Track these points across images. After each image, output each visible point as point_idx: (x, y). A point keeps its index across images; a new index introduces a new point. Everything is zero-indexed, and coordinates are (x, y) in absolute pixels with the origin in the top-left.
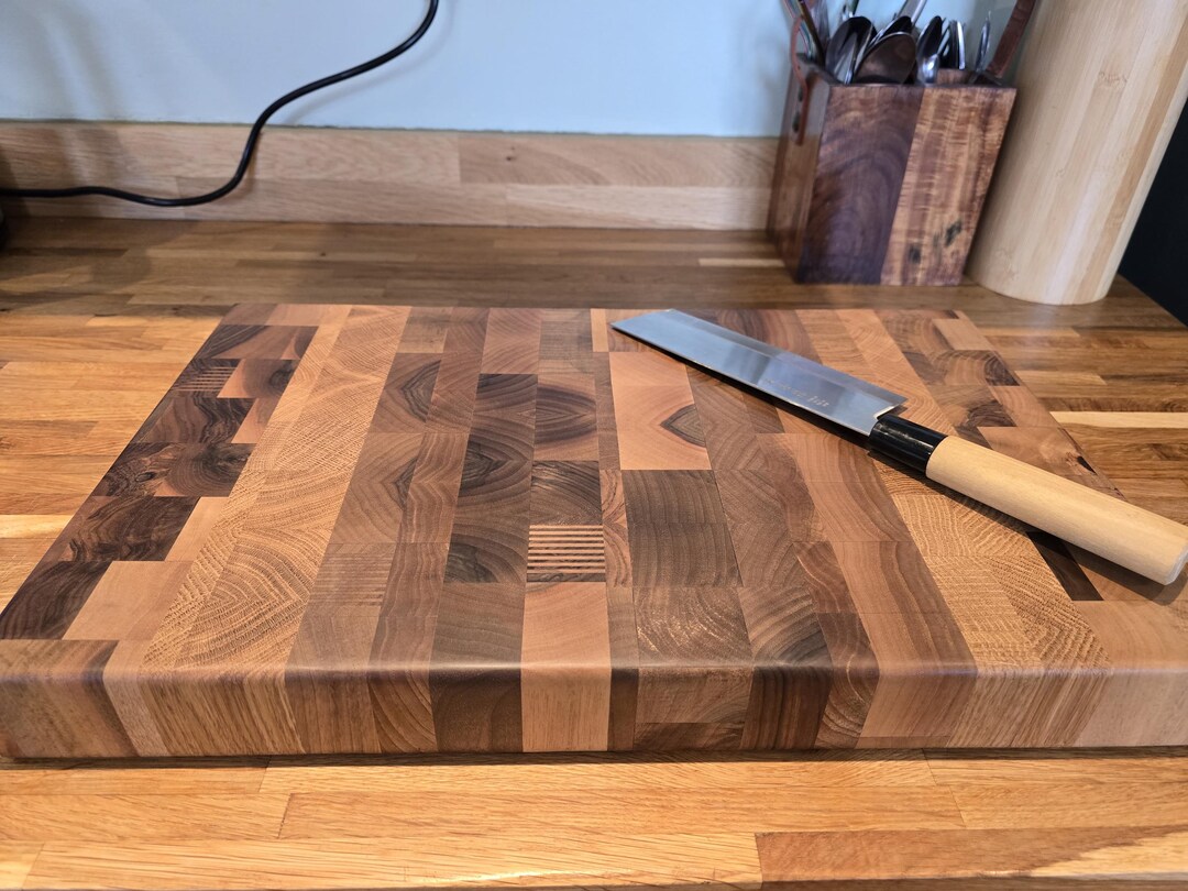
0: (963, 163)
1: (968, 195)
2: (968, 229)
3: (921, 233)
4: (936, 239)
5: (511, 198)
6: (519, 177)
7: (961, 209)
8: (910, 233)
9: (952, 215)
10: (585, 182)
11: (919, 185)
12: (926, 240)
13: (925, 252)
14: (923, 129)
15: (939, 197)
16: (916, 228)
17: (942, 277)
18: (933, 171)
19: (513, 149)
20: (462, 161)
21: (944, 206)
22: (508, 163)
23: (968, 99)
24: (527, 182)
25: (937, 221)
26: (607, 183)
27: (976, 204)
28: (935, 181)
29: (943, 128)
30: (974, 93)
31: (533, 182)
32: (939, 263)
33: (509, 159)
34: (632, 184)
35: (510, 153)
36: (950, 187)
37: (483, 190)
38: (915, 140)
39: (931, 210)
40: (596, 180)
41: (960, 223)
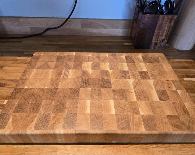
0: (166, 28)
1: (167, 34)
2: (166, 40)
3: (158, 41)
4: (160, 41)
5: (90, 31)
6: (91, 27)
7: (165, 36)
8: (155, 40)
9: (163, 37)
10: (104, 28)
11: (158, 32)
12: (158, 42)
13: (158, 44)
14: (159, 22)
15: (161, 34)
16: (157, 40)
17: (161, 48)
18: (161, 30)
19: (90, 22)
20: (81, 25)
21: (162, 36)
22: (90, 25)
23: (168, 17)
24: (93, 28)
25: (161, 38)
26: (107, 28)
27: (168, 35)
28: (161, 32)
29: (163, 22)
30: (169, 16)
31: (94, 28)
32: (161, 46)
33: (90, 24)
34: (112, 28)
35: (90, 23)
36: (164, 32)
37: (85, 30)
38: (158, 24)
39: (160, 36)
40: (105, 28)
41: (165, 38)
